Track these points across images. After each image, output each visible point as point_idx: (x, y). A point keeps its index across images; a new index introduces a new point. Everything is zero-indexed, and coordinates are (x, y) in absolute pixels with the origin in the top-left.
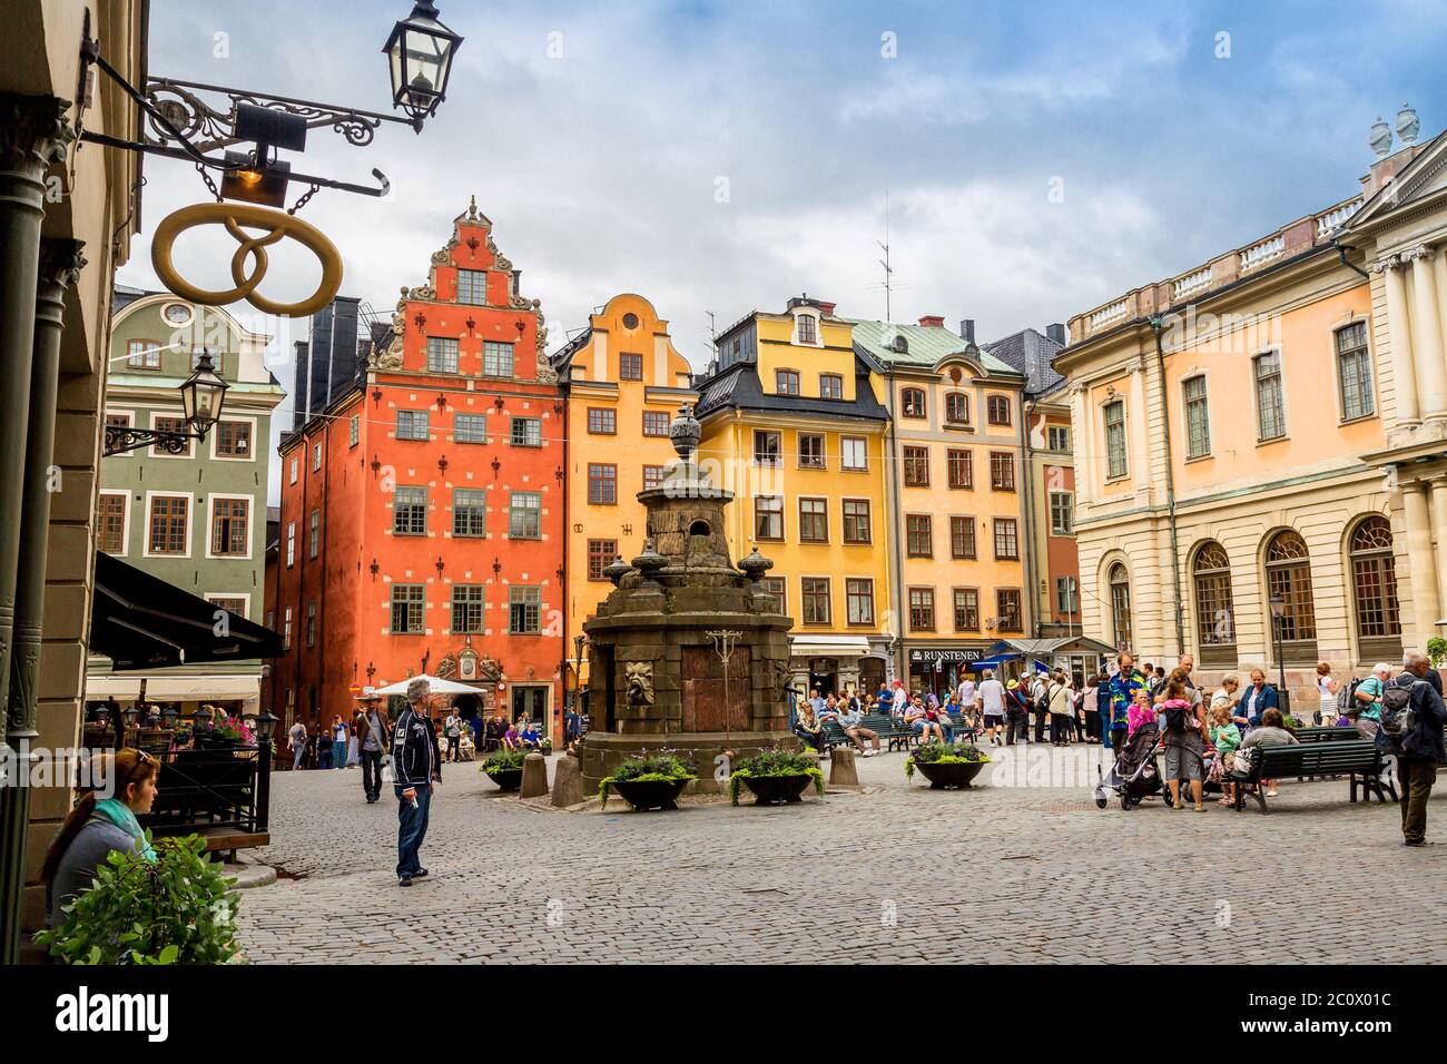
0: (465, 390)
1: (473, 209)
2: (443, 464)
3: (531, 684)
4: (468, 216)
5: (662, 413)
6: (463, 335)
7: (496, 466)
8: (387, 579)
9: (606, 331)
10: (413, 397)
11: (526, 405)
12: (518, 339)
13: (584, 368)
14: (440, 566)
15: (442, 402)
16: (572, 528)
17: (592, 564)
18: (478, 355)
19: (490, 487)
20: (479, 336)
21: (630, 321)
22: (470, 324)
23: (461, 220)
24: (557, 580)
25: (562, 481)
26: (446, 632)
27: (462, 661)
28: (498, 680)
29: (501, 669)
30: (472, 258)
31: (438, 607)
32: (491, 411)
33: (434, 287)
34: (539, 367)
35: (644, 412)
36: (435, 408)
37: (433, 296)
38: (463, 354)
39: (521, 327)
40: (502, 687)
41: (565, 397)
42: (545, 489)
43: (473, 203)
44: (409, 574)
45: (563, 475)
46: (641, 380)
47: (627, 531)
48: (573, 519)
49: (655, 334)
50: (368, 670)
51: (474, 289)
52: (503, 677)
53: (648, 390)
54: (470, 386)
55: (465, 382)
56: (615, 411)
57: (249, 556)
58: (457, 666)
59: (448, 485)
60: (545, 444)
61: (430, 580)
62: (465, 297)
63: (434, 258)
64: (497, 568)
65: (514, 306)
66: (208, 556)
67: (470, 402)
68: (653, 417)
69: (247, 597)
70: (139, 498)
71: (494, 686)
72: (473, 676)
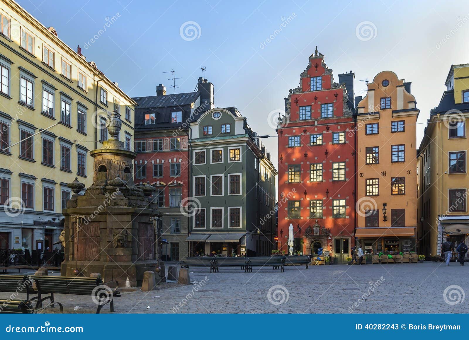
0: (314, 125)
1: (316, 52)
2: (306, 155)
3: (342, 237)
4: (314, 55)
5: (401, 121)
6: (313, 103)
7: (326, 153)
9: (374, 90)
10: (294, 131)
11: (339, 127)
12: (335, 101)
13: (364, 107)
14: (306, 194)
15: (305, 131)
16: (358, 175)
17: (368, 189)
18: (319, 111)
19: (324, 162)
20: (319, 103)
21: (385, 83)
22: (316, 98)
23: (311, 58)
24: (352, 196)
25: (354, 156)
26: (308, 218)
27: (314, 228)
28: (328, 236)
29: (329, 232)
30: (316, 72)
31: (305, 208)
32: (324, 132)
33: (302, 87)
34: (344, 110)
35: (392, 122)
36: (303, 134)
37: (301, 90)
38: (313, 111)
39: (336, 95)
40: (330, 238)
41: (355, 121)
42: (347, 160)
43: (316, 49)
44: (294, 197)
45: (355, 154)
46: (391, 108)
47: (384, 174)
48: (359, 171)
49: (397, 86)
50: (281, 232)
51: (316, 84)
52: (331, 235)
53: (394, 112)
54: (316, 123)
55: (314, 122)
56: (378, 124)
57: (241, 194)
58: (312, 230)
59: (308, 163)
60: (347, 142)
61: (302, 199)
62: (313, 88)
63: (301, 75)
64: (327, 193)
65: (333, 88)
66: (229, 195)
67: (316, 129)
68: (396, 123)
69: (241, 208)
70: (209, 177)
71: (326, 238)
72: (318, 234)
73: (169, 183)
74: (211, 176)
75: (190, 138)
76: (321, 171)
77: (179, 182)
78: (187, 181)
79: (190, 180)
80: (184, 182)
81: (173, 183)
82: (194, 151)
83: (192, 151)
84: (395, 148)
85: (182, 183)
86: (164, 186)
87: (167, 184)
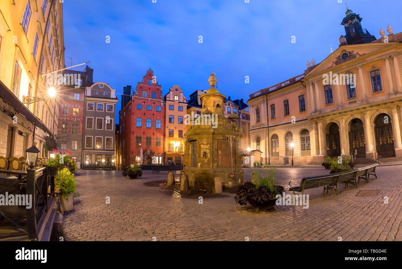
1: (150, 70)
2: (145, 114)
5: (182, 107)
6: (148, 91)
7: (153, 115)
8: (135, 135)
9: (172, 91)
10: (140, 102)
11: (159, 104)
12: (157, 92)
13: (169, 98)
14: (144, 133)
16: (166, 127)
17: (170, 134)
18: (151, 94)
19: (152, 119)
20: (151, 91)
21: (177, 90)
22: (149, 89)
23: (148, 71)
24: (164, 137)
26: (145, 146)
30: (150, 77)
31: (144, 140)
33: (143, 82)
34: (161, 97)
35: (178, 106)
36: (143, 104)
37: (143, 84)
38: (148, 94)
39: (158, 90)
41: (165, 103)
43: (150, 68)
44: (139, 134)
45: (165, 117)
46: (178, 100)
47: (176, 128)
48: (166, 125)
49: (181, 92)
50: (132, 152)
51: (150, 83)
52: (155, 154)
53: (179, 102)
56: (174, 106)
57: (112, 130)
58: (147, 152)
59: (145, 118)
60: (162, 111)
61: (142, 136)
62: (148, 84)
63: (143, 77)
64: (153, 134)
65: (157, 86)
66: (106, 130)
67: (149, 103)
68: (180, 107)
69: (112, 138)
70: (95, 119)
72: (149, 154)
73: (72, 119)
74: (97, 118)
75: (85, 95)
76: (151, 123)
77: (78, 119)
78: (82, 119)
79: (84, 119)
80: (80, 120)
81: (74, 119)
82: (88, 103)
83: (86, 102)
84: (180, 117)
85: (79, 120)
86: (69, 121)
87: (70, 119)
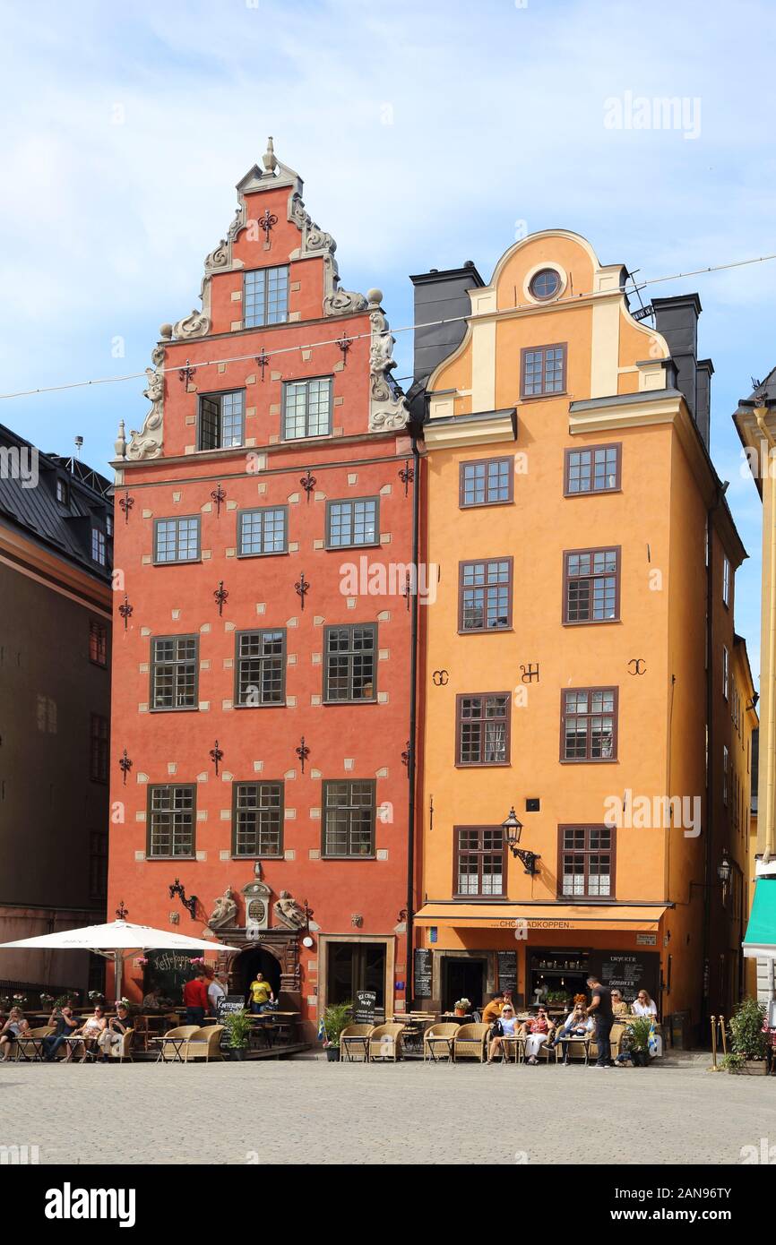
2: (221, 596)
3: (356, 940)
5: (603, 447)
6: (252, 380)
7: (302, 589)
8: (143, 778)
9: (495, 317)
10: (177, 497)
11: (352, 479)
12: (340, 367)
13: (452, 393)
14: (218, 755)
15: (219, 497)
16: (427, 680)
17: (466, 738)
18: (275, 410)
19: (293, 623)
20: (276, 377)
22: (262, 361)
24: (404, 769)
25: (412, 598)
26: (223, 856)
27: (248, 902)
28: (304, 932)
29: (310, 916)
30: (268, 249)
31: (214, 816)
32: (295, 499)
35: (568, 453)
36: (210, 507)
37: (207, 328)
38: (251, 412)
39: (345, 347)
40: (307, 942)
42: (385, 617)
44: (174, 767)
46: (564, 392)
47: (530, 673)
50: (119, 912)
51: (266, 298)
52: (313, 926)
53: (575, 409)
54: (262, 463)
56: (510, 461)
59: (229, 627)
60: (385, 539)
61: (203, 777)
62: (253, 316)
63: (208, 262)
64: (303, 753)
65: (333, 312)
68: (587, 457)
71: (296, 941)
84: (581, 564)
